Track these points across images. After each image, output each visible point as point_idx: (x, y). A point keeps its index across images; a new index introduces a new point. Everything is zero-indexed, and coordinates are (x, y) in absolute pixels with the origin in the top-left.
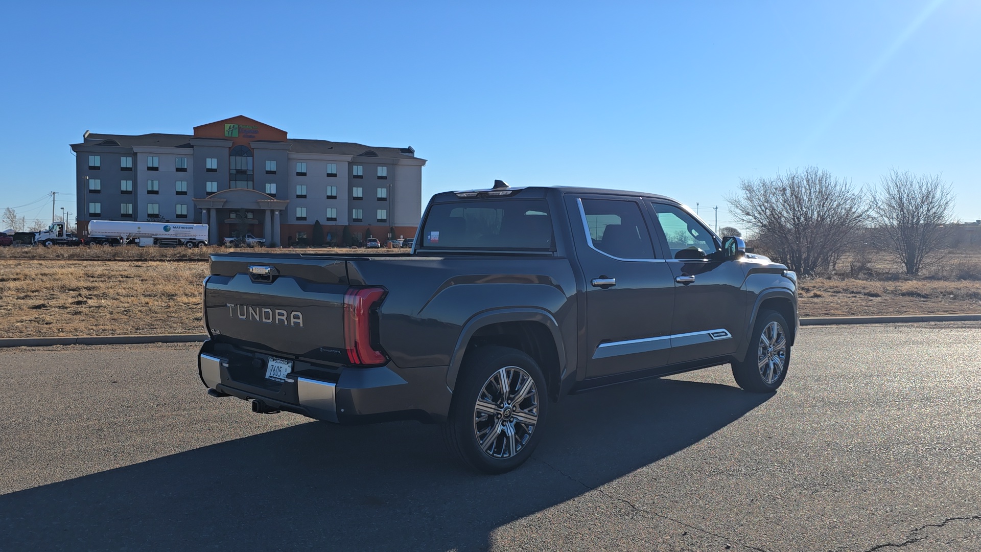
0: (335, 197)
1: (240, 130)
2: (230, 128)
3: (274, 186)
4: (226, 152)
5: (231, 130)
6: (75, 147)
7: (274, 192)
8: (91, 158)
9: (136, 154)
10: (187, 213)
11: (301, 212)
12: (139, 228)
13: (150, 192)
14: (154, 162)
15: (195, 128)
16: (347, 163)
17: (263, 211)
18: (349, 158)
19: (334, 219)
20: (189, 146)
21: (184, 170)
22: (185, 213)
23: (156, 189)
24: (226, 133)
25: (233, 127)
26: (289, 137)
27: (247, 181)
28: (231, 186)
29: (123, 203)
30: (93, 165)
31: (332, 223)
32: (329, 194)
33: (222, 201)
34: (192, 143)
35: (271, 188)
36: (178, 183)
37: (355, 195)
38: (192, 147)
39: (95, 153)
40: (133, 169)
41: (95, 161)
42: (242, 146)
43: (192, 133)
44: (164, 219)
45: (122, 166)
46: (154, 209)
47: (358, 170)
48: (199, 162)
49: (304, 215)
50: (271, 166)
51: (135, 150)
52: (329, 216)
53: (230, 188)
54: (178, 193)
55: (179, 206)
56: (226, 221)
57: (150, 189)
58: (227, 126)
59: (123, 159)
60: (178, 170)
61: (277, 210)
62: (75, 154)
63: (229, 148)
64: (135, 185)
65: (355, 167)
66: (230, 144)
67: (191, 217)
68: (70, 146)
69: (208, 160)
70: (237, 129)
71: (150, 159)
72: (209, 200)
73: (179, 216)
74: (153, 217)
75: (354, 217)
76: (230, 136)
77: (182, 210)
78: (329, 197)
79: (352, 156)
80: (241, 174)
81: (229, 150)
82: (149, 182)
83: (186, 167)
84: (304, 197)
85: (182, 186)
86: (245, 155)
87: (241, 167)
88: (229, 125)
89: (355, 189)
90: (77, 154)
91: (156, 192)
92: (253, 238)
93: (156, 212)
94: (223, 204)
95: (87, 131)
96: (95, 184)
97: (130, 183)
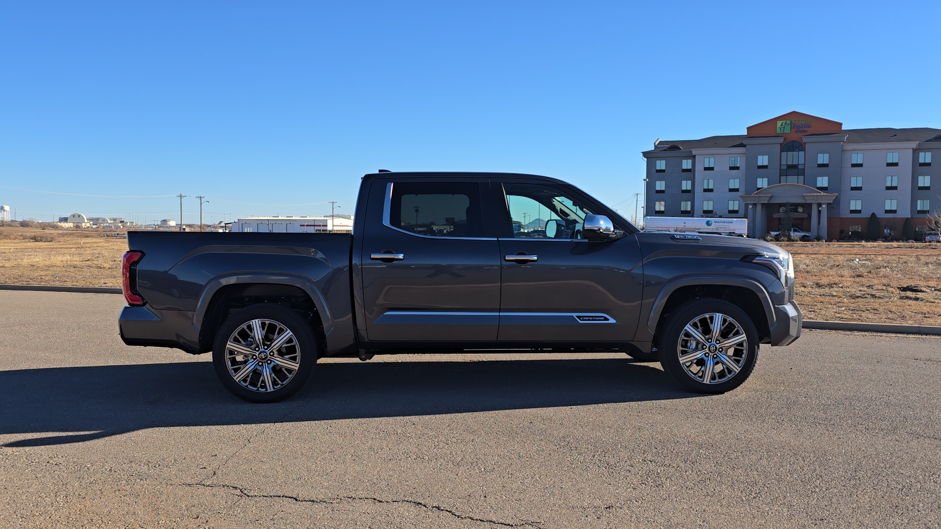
0: (895, 188)
1: (793, 126)
2: (782, 125)
3: (826, 179)
4: (778, 148)
5: (783, 126)
6: (645, 154)
7: (826, 185)
8: (658, 162)
9: (694, 157)
10: (739, 208)
11: (856, 205)
12: (685, 223)
13: (705, 190)
14: (709, 162)
15: (748, 128)
16: (912, 150)
17: (810, 205)
18: (914, 145)
19: (894, 212)
20: (742, 145)
21: (738, 168)
22: (736, 208)
23: (711, 187)
24: (778, 131)
25: (785, 124)
26: (844, 128)
27: (798, 175)
28: (781, 181)
29: (683, 201)
30: (659, 169)
31: (891, 215)
32: (889, 185)
33: (767, 197)
34: (745, 142)
35: (823, 182)
36: (731, 181)
37: (920, 184)
38: (745, 146)
39: (661, 158)
40: (692, 170)
41: (661, 165)
42: (793, 141)
43: (745, 133)
44: (716, 214)
45: (683, 168)
46: (708, 206)
47: (925, 157)
48: (751, 160)
49: (859, 208)
50: (823, 159)
51: (694, 153)
52: (888, 208)
53: (780, 183)
54: (731, 190)
55: (731, 203)
56: (775, 216)
57: (706, 187)
58: (779, 123)
59: (684, 162)
60: (731, 168)
61: (824, 204)
62: (646, 159)
63: (781, 144)
64: (693, 185)
65: (922, 155)
66: (781, 140)
67: (742, 212)
68: (642, 154)
69: (760, 158)
70: (789, 125)
71: (707, 160)
72: (755, 195)
73: (730, 212)
74: (708, 213)
75: (919, 209)
76: (782, 132)
77: (734, 205)
78: (888, 188)
79: (918, 142)
80: (793, 169)
81: (781, 146)
82: (706, 181)
83: (738, 166)
84: (860, 189)
85: (735, 184)
86: (797, 149)
87: (792, 162)
88: (781, 122)
89: (920, 178)
90: (647, 160)
91: (711, 190)
92: (799, 232)
93: (711, 208)
94: (768, 198)
95: (658, 139)
96: (660, 185)
97: (689, 182)
